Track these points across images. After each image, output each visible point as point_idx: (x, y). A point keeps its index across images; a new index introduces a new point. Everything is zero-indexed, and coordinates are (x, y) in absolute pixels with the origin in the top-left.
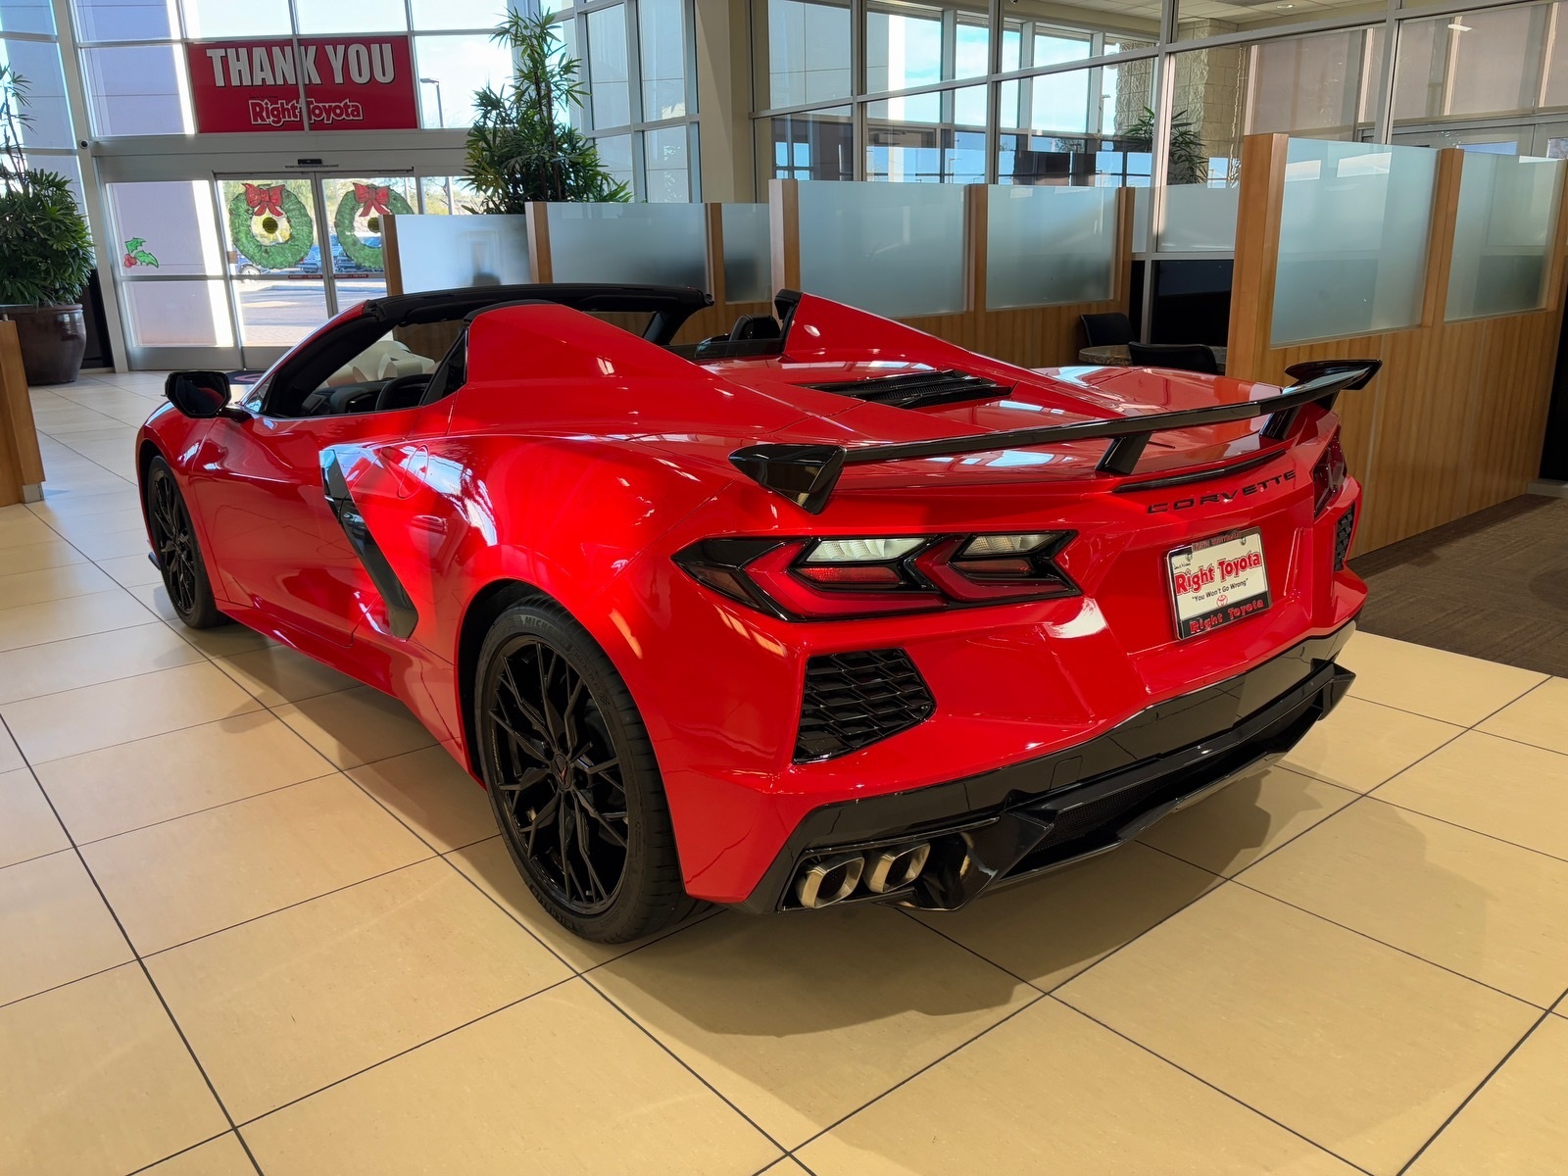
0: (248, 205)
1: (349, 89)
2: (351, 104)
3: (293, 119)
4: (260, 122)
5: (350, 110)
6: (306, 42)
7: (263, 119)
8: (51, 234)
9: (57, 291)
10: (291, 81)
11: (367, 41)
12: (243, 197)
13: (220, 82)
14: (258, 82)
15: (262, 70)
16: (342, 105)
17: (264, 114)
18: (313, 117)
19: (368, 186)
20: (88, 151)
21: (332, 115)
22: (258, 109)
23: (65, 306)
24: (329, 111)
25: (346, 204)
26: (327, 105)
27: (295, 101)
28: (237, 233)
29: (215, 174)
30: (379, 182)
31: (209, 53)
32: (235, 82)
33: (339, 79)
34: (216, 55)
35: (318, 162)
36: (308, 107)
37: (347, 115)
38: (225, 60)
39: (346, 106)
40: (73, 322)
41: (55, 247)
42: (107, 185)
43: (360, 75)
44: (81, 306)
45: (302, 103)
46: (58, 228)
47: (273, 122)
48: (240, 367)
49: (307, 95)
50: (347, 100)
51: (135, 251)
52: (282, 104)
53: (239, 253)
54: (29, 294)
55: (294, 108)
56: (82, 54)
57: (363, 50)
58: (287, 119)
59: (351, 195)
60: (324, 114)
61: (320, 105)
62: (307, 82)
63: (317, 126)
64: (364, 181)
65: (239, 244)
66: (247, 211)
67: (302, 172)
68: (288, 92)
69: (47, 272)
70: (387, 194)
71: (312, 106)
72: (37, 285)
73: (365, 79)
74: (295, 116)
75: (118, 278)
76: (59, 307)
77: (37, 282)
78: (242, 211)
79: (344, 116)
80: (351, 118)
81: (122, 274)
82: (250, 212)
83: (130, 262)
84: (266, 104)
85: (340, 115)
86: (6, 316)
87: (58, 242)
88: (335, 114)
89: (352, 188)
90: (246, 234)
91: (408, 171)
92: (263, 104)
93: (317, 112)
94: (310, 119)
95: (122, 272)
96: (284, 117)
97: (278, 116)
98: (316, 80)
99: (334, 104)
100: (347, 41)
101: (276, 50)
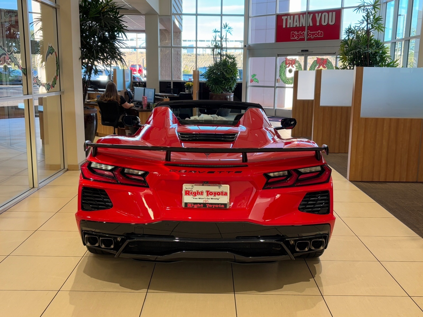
0: (285, 64)
1: (321, 27)
2: (320, 32)
3: (302, 37)
4: (293, 38)
5: (319, 34)
6: (309, 13)
7: (294, 38)
8: (227, 73)
9: (226, 89)
10: (304, 25)
11: (328, 11)
12: (284, 62)
13: (284, 26)
14: (295, 26)
15: (296, 22)
16: (317, 32)
17: (295, 36)
18: (308, 36)
19: (321, 59)
20: (246, 48)
21: (314, 36)
22: (293, 34)
23: (228, 93)
24: (313, 34)
25: (313, 65)
26: (313, 32)
27: (304, 32)
28: (281, 73)
29: (278, 55)
30: (325, 57)
31: (283, 17)
32: (288, 26)
33: (318, 24)
34: (284, 18)
35: (307, 51)
36: (308, 33)
37: (319, 36)
38: (286, 20)
39: (319, 33)
40: (230, 98)
41: (227, 77)
42: (250, 58)
43: (324, 23)
44: (233, 94)
45: (306, 33)
46: (229, 71)
47: (297, 38)
48: (274, 115)
49: (308, 29)
50: (319, 31)
51: (254, 78)
52: (300, 32)
53: (280, 79)
54: (218, 90)
55: (303, 34)
56: (250, 19)
57: (327, 14)
58: (301, 37)
59: (315, 62)
60: (312, 35)
61: (311, 32)
62: (308, 25)
63: (309, 39)
64: (320, 57)
65: (281, 77)
66: (285, 66)
67: (302, 54)
68: (302, 29)
69: (224, 83)
70: (327, 61)
71: (309, 33)
72: (221, 87)
73: (326, 24)
74: (303, 36)
75: (248, 86)
76: (226, 94)
77: (221, 86)
78: (283, 66)
79: (318, 36)
80: (320, 36)
81: (249, 85)
82: (286, 67)
83: (252, 81)
84: (296, 33)
85: (317, 35)
86: (168, 97)
87: (229, 75)
88: (315, 35)
89: (316, 59)
90: (283, 73)
91: (334, 53)
92: (295, 33)
93: (310, 35)
94: (307, 37)
95: (249, 84)
96: (300, 37)
97: (298, 37)
98: (311, 25)
99: (315, 32)
100: (322, 12)
101: (301, 16)
